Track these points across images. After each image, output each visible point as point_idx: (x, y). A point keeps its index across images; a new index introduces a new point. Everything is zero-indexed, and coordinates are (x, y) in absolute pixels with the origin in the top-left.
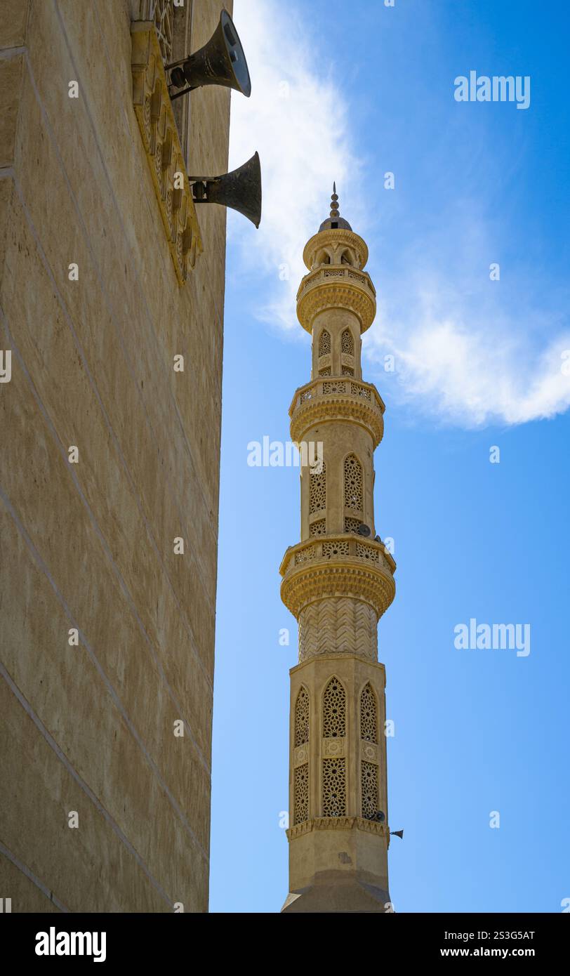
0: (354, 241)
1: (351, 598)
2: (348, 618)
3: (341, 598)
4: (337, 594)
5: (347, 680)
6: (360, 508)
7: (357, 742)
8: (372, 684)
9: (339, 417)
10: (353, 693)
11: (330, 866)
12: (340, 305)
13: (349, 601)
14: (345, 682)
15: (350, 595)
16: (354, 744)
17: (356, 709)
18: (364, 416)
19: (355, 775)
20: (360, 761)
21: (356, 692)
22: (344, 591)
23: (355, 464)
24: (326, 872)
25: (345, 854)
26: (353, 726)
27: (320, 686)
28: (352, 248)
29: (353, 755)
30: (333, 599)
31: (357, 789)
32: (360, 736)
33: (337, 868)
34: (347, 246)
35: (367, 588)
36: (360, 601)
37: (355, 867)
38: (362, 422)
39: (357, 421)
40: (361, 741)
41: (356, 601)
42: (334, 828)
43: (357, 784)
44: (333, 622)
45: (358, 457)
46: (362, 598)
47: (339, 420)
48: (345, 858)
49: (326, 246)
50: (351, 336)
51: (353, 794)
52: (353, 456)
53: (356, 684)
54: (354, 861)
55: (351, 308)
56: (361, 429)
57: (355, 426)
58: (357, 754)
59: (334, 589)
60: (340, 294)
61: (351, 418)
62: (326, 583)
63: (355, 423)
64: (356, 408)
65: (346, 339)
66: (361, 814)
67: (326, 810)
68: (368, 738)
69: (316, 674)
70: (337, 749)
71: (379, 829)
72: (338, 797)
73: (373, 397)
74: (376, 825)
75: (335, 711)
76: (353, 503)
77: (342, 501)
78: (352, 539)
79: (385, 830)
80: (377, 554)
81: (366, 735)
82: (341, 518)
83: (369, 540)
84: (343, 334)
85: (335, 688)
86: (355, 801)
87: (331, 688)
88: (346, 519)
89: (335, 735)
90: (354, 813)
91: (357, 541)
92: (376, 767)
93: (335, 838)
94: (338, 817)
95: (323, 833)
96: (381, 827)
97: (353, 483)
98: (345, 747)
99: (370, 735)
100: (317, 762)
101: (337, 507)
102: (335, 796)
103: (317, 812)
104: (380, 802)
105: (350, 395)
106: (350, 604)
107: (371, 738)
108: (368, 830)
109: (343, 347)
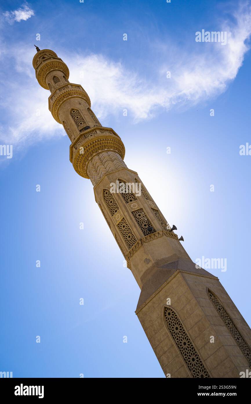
0: (43, 52)
1: (96, 155)
2: (99, 163)
3: (92, 159)
4: (90, 158)
6: (84, 122)
7: (125, 207)
8: (120, 179)
9: (61, 103)
11: (144, 270)
12: (48, 72)
13: (96, 157)
15: (94, 154)
16: (124, 209)
18: (69, 94)
19: (131, 221)
20: (131, 213)
22: (91, 155)
23: (75, 111)
24: (144, 274)
25: (146, 259)
26: (120, 202)
27: (101, 198)
28: (44, 55)
29: (126, 214)
30: (90, 162)
31: (135, 226)
32: (124, 202)
33: (147, 268)
34: (42, 56)
35: (99, 146)
36: (100, 153)
37: (153, 262)
38: (70, 97)
39: (68, 98)
40: (127, 205)
41: (98, 154)
42: (136, 251)
43: (134, 224)
44: (94, 170)
45: (75, 108)
46: (100, 151)
47: (62, 104)
48: (147, 261)
49: (37, 62)
50: (57, 77)
51: (135, 230)
52: (72, 109)
54: (151, 259)
55: (52, 70)
56: (72, 99)
57: (68, 100)
58: (127, 211)
59: (87, 158)
60: (45, 70)
61: (65, 99)
62: (83, 159)
63: (67, 99)
65: (56, 79)
66: (143, 235)
67: (129, 246)
68: (131, 201)
69: (98, 194)
70: (118, 217)
71: (157, 235)
72: (131, 236)
73: (69, 86)
74: (154, 235)
75: (111, 202)
76: (81, 124)
77: (76, 127)
78: (81, 135)
79: (161, 233)
80: (96, 131)
81: (129, 200)
82: (78, 132)
83: (89, 130)
84: (53, 79)
85: (106, 193)
86: (137, 232)
87: (105, 194)
88: (81, 131)
89: (116, 211)
90: (139, 237)
91: (84, 134)
92: (142, 209)
93: (139, 255)
94: (135, 244)
95: (134, 257)
96: (158, 233)
97: (77, 118)
98: (122, 213)
99: (131, 199)
100: (116, 230)
101: (75, 130)
102: (129, 237)
103: (126, 250)
104: (152, 223)
105: (59, 93)
106: (97, 158)
107: (132, 199)
108: (151, 239)
109: (55, 83)
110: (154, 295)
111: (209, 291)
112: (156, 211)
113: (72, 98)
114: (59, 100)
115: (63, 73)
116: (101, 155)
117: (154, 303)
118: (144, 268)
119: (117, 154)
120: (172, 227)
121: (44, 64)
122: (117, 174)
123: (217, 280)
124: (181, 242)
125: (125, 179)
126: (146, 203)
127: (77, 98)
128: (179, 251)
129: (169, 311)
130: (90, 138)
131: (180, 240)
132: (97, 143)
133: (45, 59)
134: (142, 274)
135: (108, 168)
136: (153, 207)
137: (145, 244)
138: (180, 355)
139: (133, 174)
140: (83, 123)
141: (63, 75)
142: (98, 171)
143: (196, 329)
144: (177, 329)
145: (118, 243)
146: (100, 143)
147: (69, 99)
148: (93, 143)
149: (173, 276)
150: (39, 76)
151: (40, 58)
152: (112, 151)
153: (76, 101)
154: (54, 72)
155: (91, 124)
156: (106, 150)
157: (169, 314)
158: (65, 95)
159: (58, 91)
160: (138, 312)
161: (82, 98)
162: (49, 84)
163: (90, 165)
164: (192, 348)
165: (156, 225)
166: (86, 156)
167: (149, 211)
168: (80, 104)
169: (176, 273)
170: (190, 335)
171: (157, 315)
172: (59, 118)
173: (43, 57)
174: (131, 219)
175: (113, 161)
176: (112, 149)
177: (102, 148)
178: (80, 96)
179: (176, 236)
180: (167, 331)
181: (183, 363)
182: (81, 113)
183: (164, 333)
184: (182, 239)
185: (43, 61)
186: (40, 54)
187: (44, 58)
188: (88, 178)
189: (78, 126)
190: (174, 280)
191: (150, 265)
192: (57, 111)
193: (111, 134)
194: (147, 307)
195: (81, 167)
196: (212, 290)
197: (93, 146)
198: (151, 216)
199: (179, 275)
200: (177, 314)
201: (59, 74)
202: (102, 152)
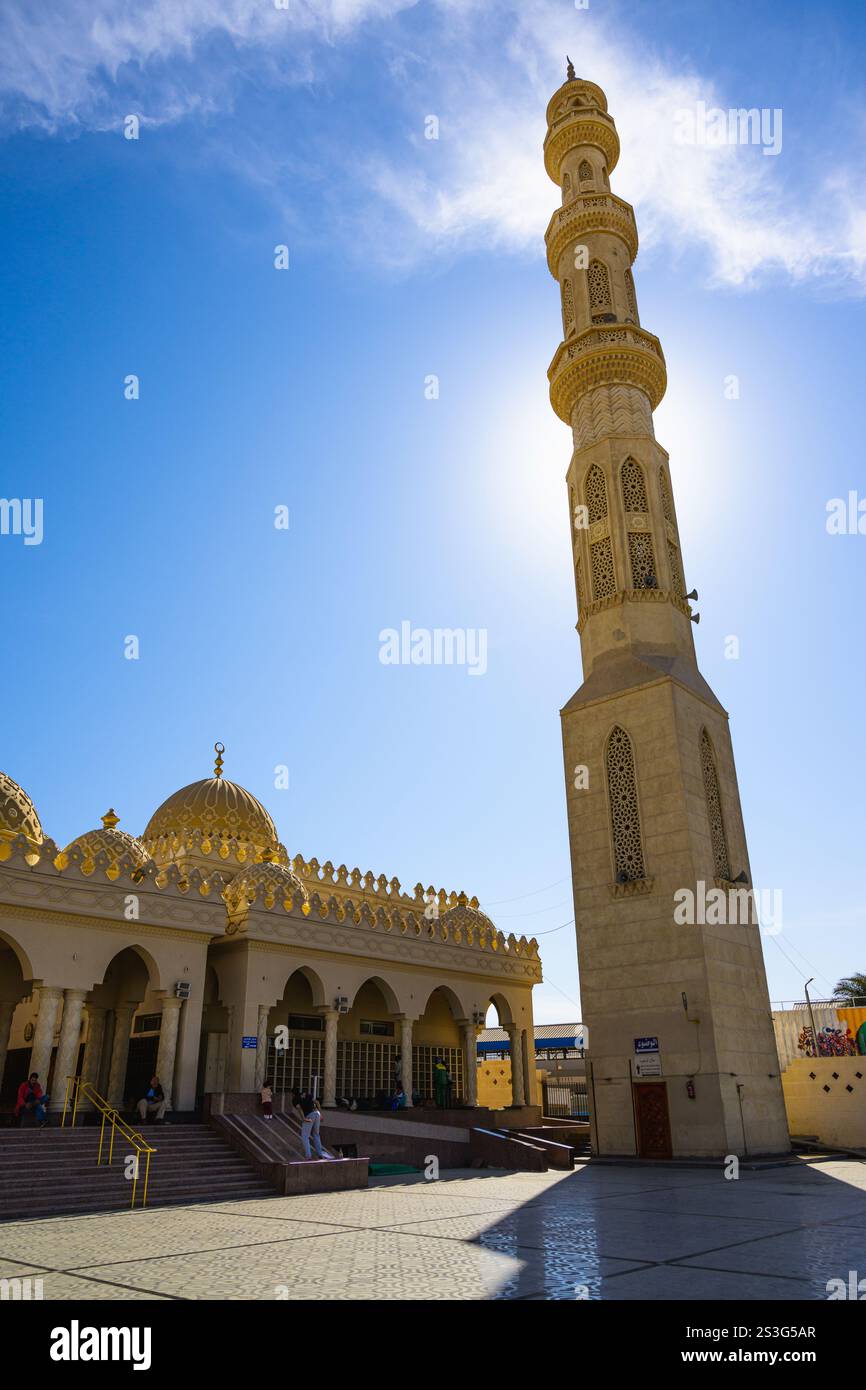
0: (582, 88)
1: (604, 386)
2: (603, 405)
3: (594, 390)
4: (590, 388)
5: (604, 462)
6: (608, 302)
7: (620, 517)
8: (634, 456)
10: (610, 471)
11: (607, 647)
12: (574, 145)
13: (603, 389)
14: (602, 465)
15: (602, 383)
16: (616, 520)
17: (616, 485)
18: (602, 222)
19: (621, 550)
20: (625, 534)
21: (614, 469)
22: (596, 382)
23: (600, 268)
24: (603, 655)
25: (619, 630)
26: (614, 503)
27: (580, 478)
28: (580, 95)
29: (617, 531)
30: (588, 395)
31: (624, 562)
32: (622, 507)
33: (612, 647)
34: (574, 96)
35: (619, 369)
36: (615, 384)
37: (629, 641)
38: (601, 228)
39: (596, 229)
40: (625, 515)
41: (610, 386)
42: (607, 608)
43: (625, 557)
44: (589, 415)
45: (601, 260)
46: (616, 381)
48: (619, 635)
49: (559, 107)
50: (590, 165)
51: (621, 568)
52: (595, 261)
53: (613, 462)
54: (628, 635)
55: (585, 142)
56: (604, 236)
57: (594, 236)
58: (621, 528)
59: (585, 384)
60: (570, 136)
61: (589, 230)
62: (577, 383)
63: (593, 232)
64: (590, 219)
65: (585, 170)
66: (632, 585)
67: (598, 594)
68: (636, 509)
69: (577, 469)
70: (601, 531)
71: (657, 595)
72: (608, 577)
73: (609, 202)
74: (652, 593)
75: (597, 496)
76: (600, 302)
77: (588, 305)
78: (593, 331)
79: (666, 595)
80: (625, 334)
81: (632, 507)
82: (589, 322)
83: (612, 325)
84: (580, 167)
85: (595, 474)
86: (623, 575)
87: (592, 475)
88: (594, 318)
89: (599, 518)
90: (623, 587)
91: (598, 331)
92: (649, 535)
93: (607, 619)
94: (609, 596)
95: (598, 616)
96: (661, 593)
97: (598, 284)
98: (609, 526)
99: (638, 506)
100: (585, 551)
101: (584, 312)
102: (605, 577)
103: (589, 599)
104: (657, 569)
105: (582, 210)
106: (604, 392)
107: (640, 508)
108: (644, 599)
109: (582, 178)
110: (605, 698)
111: (705, 732)
112: (674, 548)
113: (603, 232)
114: (576, 227)
115: (606, 158)
116: (614, 390)
117: (600, 710)
118: (608, 644)
119: (646, 399)
120: (689, 591)
121: (574, 119)
122: (630, 445)
123: (725, 716)
124: (693, 623)
125: (642, 461)
126: (662, 526)
127: (612, 236)
128: (684, 641)
129: (621, 736)
130: (609, 344)
131: (692, 618)
132: (616, 361)
133: (581, 108)
134: (599, 653)
135: (617, 424)
136: (671, 538)
137: (629, 603)
138: (608, 812)
139: (660, 456)
140: (604, 301)
141: (604, 165)
142: (596, 423)
143: (656, 785)
144: (621, 769)
145: (577, 577)
146: (624, 364)
147: (596, 232)
148: (611, 357)
149: (654, 682)
150: (549, 145)
151: (569, 98)
152: (640, 390)
153: (610, 244)
154: (590, 149)
155: (620, 312)
156: (629, 382)
157: (619, 740)
158: (592, 221)
159: (580, 205)
160: (564, 713)
161: (624, 241)
162: (565, 174)
163: (585, 402)
164: (634, 811)
165: (663, 576)
166: (585, 379)
167: (662, 543)
168: (615, 254)
169: (662, 680)
170: (640, 789)
171: (596, 732)
172: (557, 267)
173: (578, 99)
174: (622, 546)
175: (633, 412)
176: (640, 386)
177: (623, 375)
178: (621, 234)
179: (689, 610)
180: (603, 765)
181: (608, 824)
182: (609, 277)
183: (595, 766)
184: (697, 619)
185: (575, 112)
186: (574, 89)
187: (577, 103)
188: (569, 423)
189: (593, 305)
190: (656, 688)
191: (621, 644)
192: (561, 249)
193: (651, 352)
194: (584, 711)
195: (566, 397)
196: (710, 731)
197: (608, 365)
198: (661, 555)
199: (666, 685)
200: (632, 746)
201: (597, 159)
202: (619, 384)
